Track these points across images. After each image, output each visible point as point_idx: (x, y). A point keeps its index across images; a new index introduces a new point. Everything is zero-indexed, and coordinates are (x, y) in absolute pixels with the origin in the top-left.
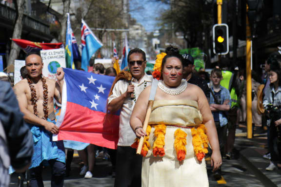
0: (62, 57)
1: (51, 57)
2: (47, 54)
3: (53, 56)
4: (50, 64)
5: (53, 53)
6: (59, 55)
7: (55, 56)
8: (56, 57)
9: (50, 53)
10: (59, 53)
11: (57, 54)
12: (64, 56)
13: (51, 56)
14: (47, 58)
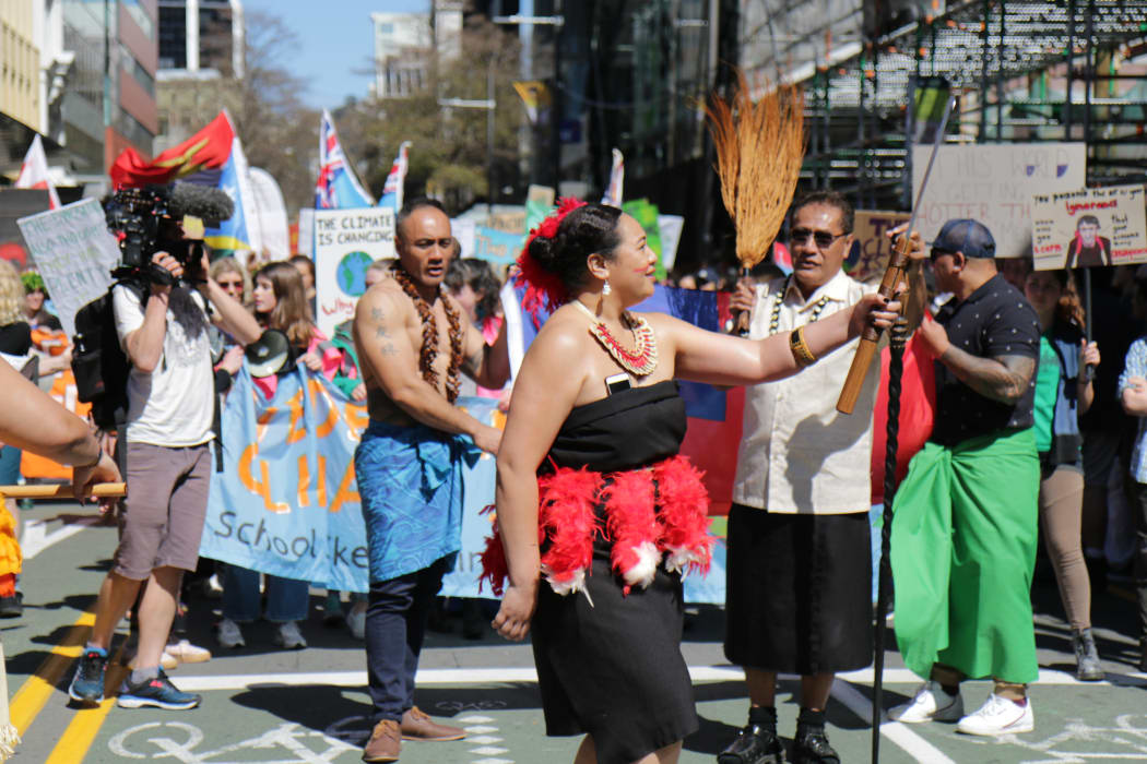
0: (384, 237)
1: (348, 238)
2: (338, 224)
3: (357, 231)
4: (346, 260)
5: (356, 223)
6: (376, 229)
7: (362, 231)
8: (364, 237)
9: (347, 223)
10: (376, 222)
11: (368, 228)
12: (392, 235)
13: (350, 231)
14: (335, 238)
